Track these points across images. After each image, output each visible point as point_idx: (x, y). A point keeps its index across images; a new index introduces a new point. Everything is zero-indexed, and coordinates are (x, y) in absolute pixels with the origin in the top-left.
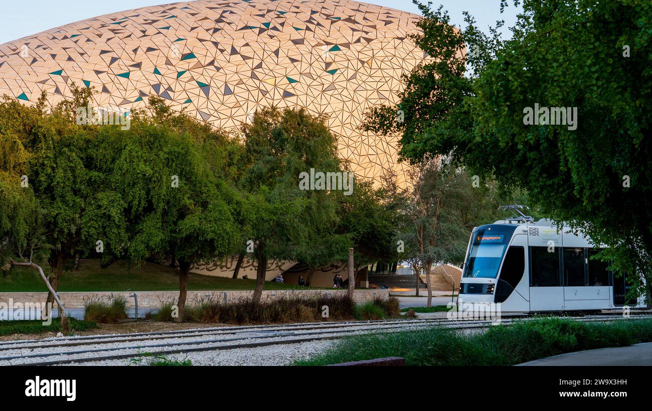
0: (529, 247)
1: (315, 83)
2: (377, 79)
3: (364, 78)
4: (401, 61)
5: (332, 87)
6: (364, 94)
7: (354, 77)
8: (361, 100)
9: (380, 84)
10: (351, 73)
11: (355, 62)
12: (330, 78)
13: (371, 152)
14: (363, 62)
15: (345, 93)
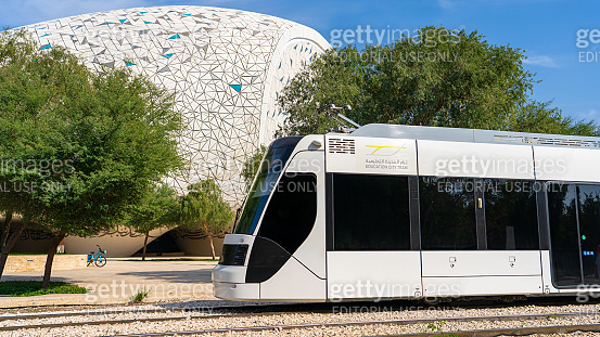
0: (328, 175)
1: (150, 65)
2: (211, 62)
3: (198, 61)
4: (236, 47)
5: (166, 69)
6: (197, 75)
7: (189, 60)
8: (194, 80)
9: (213, 67)
10: (186, 57)
11: (191, 47)
12: (165, 61)
13: (204, 127)
14: (199, 48)
15: (178, 74)
